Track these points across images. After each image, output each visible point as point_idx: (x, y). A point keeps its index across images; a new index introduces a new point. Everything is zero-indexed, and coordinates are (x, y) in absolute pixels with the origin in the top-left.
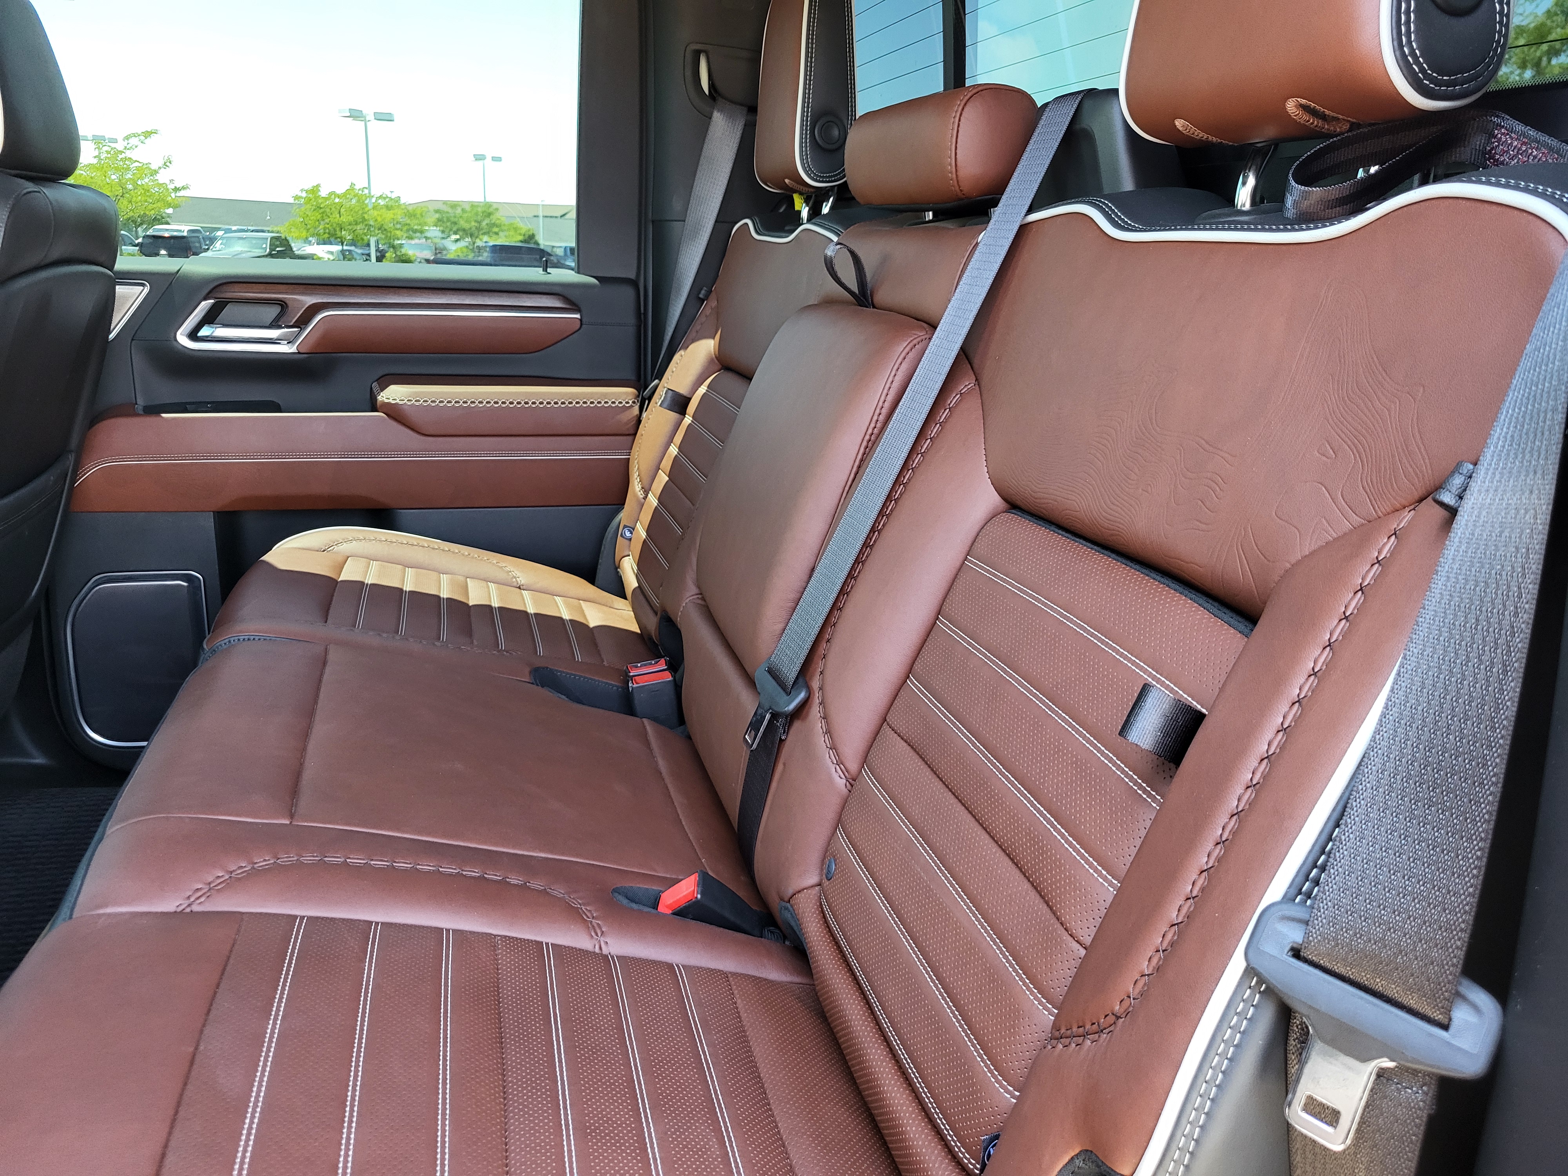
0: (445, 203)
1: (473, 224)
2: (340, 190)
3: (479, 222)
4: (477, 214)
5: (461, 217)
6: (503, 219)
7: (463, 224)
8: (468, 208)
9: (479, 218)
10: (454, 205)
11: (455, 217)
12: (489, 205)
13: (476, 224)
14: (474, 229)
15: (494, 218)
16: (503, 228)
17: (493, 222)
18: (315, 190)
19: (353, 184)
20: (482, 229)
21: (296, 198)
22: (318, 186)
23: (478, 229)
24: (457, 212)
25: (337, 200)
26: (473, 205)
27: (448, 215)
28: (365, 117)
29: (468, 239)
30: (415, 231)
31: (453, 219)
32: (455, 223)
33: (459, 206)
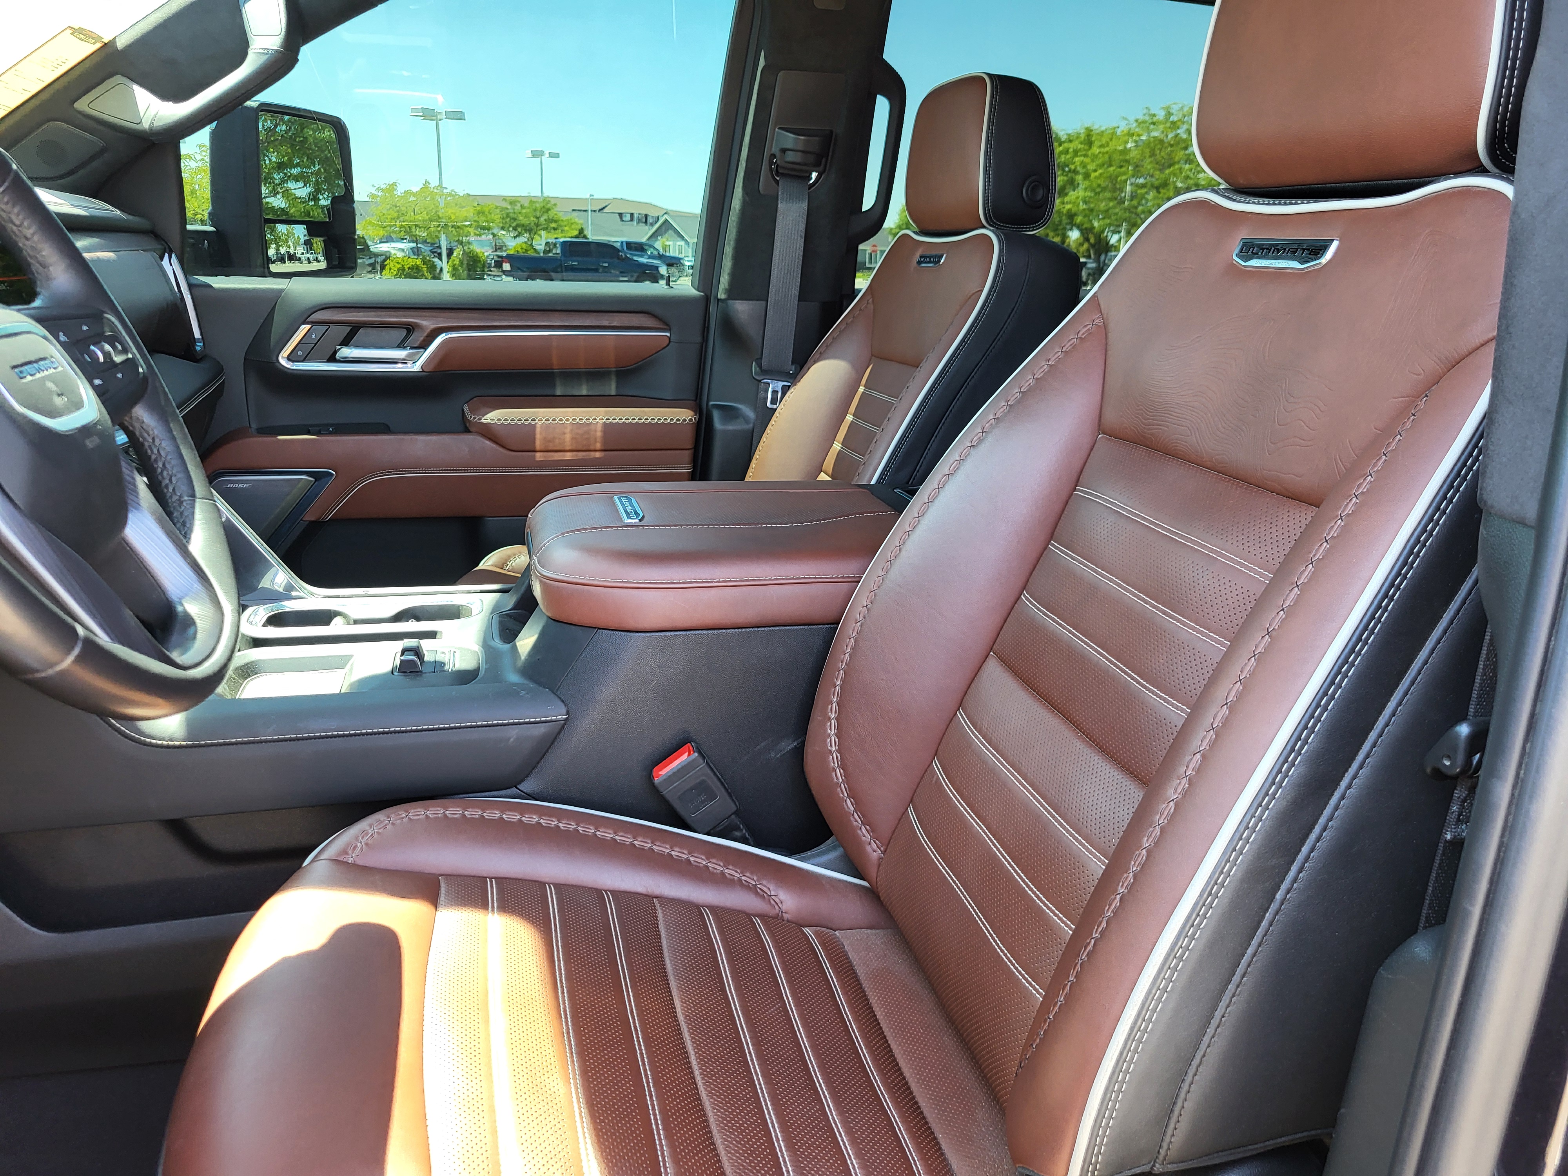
0: (505, 199)
1: (532, 219)
2: (415, 189)
3: (538, 218)
4: (535, 210)
5: (520, 213)
6: (561, 214)
7: (522, 219)
8: (527, 205)
9: (538, 214)
10: (513, 201)
11: (514, 213)
12: (547, 200)
13: (535, 219)
14: (532, 224)
15: (551, 214)
16: (561, 223)
17: (551, 217)
18: (392, 187)
19: (427, 182)
20: (541, 225)
21: (373, 196)
22: (394, 184)
23: (537, 225)
24: (516, 208)
25: (412, 198)
26: (532, 201)
27: (508, 211)
28: (436, 116)
29: (527, 235)
30: (483, 228)
31: (512, 215)
32: (515, 219)
33: (519, 202)
